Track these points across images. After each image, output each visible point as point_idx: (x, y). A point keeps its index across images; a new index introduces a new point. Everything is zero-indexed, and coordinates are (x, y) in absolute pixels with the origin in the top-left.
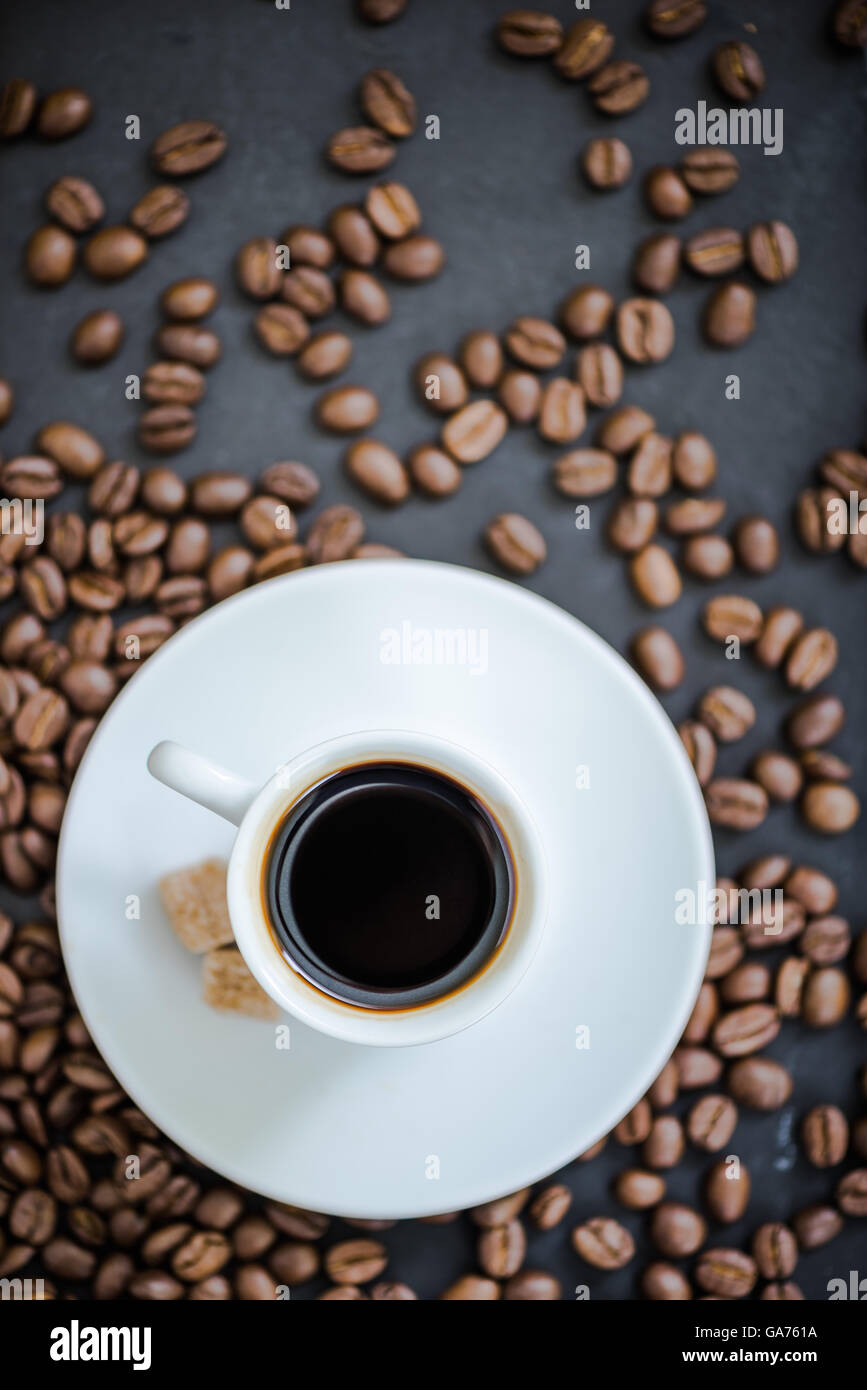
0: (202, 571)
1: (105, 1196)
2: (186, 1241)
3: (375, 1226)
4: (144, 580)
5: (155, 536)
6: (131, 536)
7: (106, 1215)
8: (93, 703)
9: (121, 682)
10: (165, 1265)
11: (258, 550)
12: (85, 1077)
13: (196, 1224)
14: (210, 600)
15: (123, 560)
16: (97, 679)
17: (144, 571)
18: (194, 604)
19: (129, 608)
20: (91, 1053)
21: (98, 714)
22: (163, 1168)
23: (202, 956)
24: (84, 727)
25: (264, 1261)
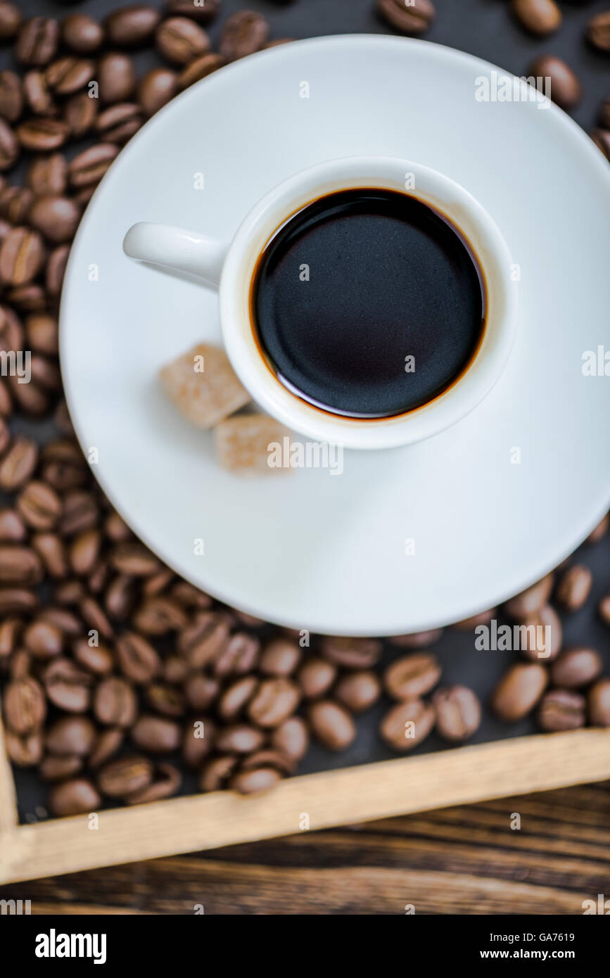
0: (132, 96)
1: (175, 669)
2: (255, 693)
3: (421, 640)
4: (83, 117)
5: (83, 74)
6: (63, 78)
7: (179, 687)
8: (62, 232)
9: (82, 208)
10: (244, 717)
11: (176, 65)
12: (133, 565)
13: (260, 675)
14: (144, 117)
15: (62, 101)
16: (62, 209)
17: (82, 106)
18: (130, 126)
19: (75, 143)
20: (134, 542)
21: (68, 240)
22: (221, 631)
23: (211, 430)
24: (59, 255)
25: (331, 695)
